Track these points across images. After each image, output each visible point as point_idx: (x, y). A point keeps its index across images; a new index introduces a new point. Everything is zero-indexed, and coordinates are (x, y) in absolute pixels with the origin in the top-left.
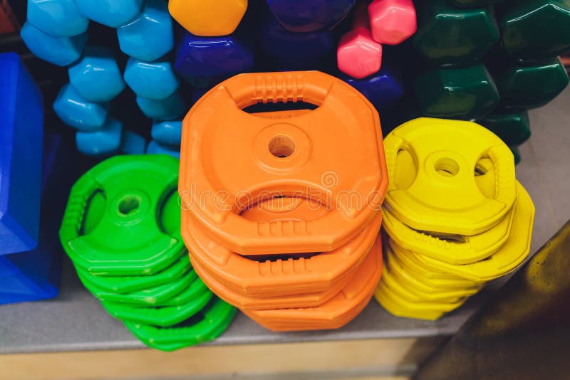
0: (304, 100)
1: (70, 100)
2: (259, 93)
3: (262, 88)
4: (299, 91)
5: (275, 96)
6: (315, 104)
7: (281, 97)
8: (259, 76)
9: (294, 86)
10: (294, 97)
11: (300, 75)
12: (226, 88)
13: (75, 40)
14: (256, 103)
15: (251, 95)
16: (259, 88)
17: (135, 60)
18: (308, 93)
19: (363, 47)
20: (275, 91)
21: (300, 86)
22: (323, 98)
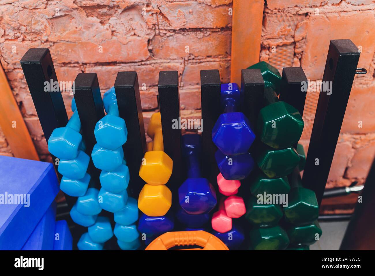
0: (197, 245)
1: (86, 242)
2: (176, 241)
3: (177, 239)
4: (194, 241)
5: (179, 243)
6: (202, 246)
7: (190, 243)
8: (176, 233)
9: (192, 238)
10: (192, 243)
11: (194, 232)
12: (161, 239)
13: (94, 217)
14: (175, 246)
15: (172, 243)
16: (176, 239)
17: (120, 225)
18: (198, 241)
19: (223, 219)
20: (178, 241)
21: (195, 238)
22: (205, 244)
